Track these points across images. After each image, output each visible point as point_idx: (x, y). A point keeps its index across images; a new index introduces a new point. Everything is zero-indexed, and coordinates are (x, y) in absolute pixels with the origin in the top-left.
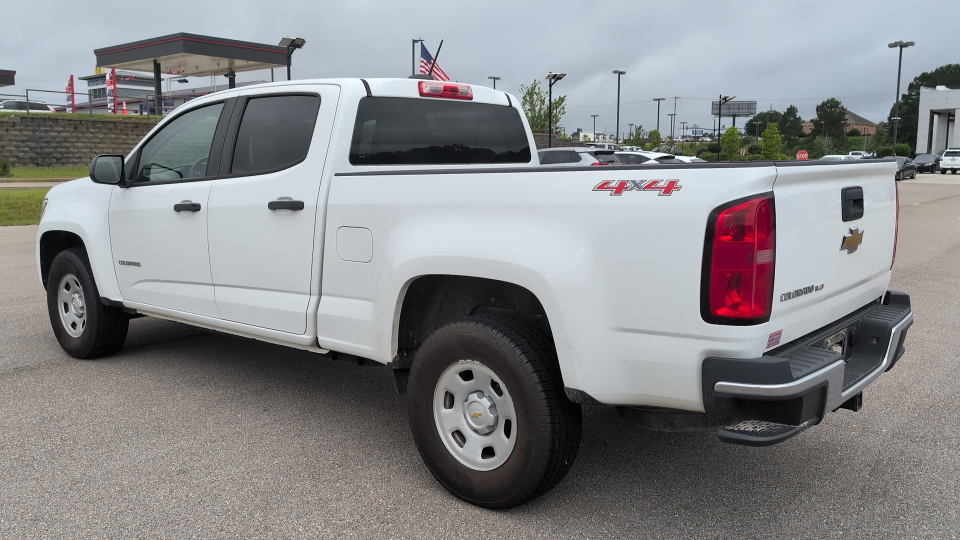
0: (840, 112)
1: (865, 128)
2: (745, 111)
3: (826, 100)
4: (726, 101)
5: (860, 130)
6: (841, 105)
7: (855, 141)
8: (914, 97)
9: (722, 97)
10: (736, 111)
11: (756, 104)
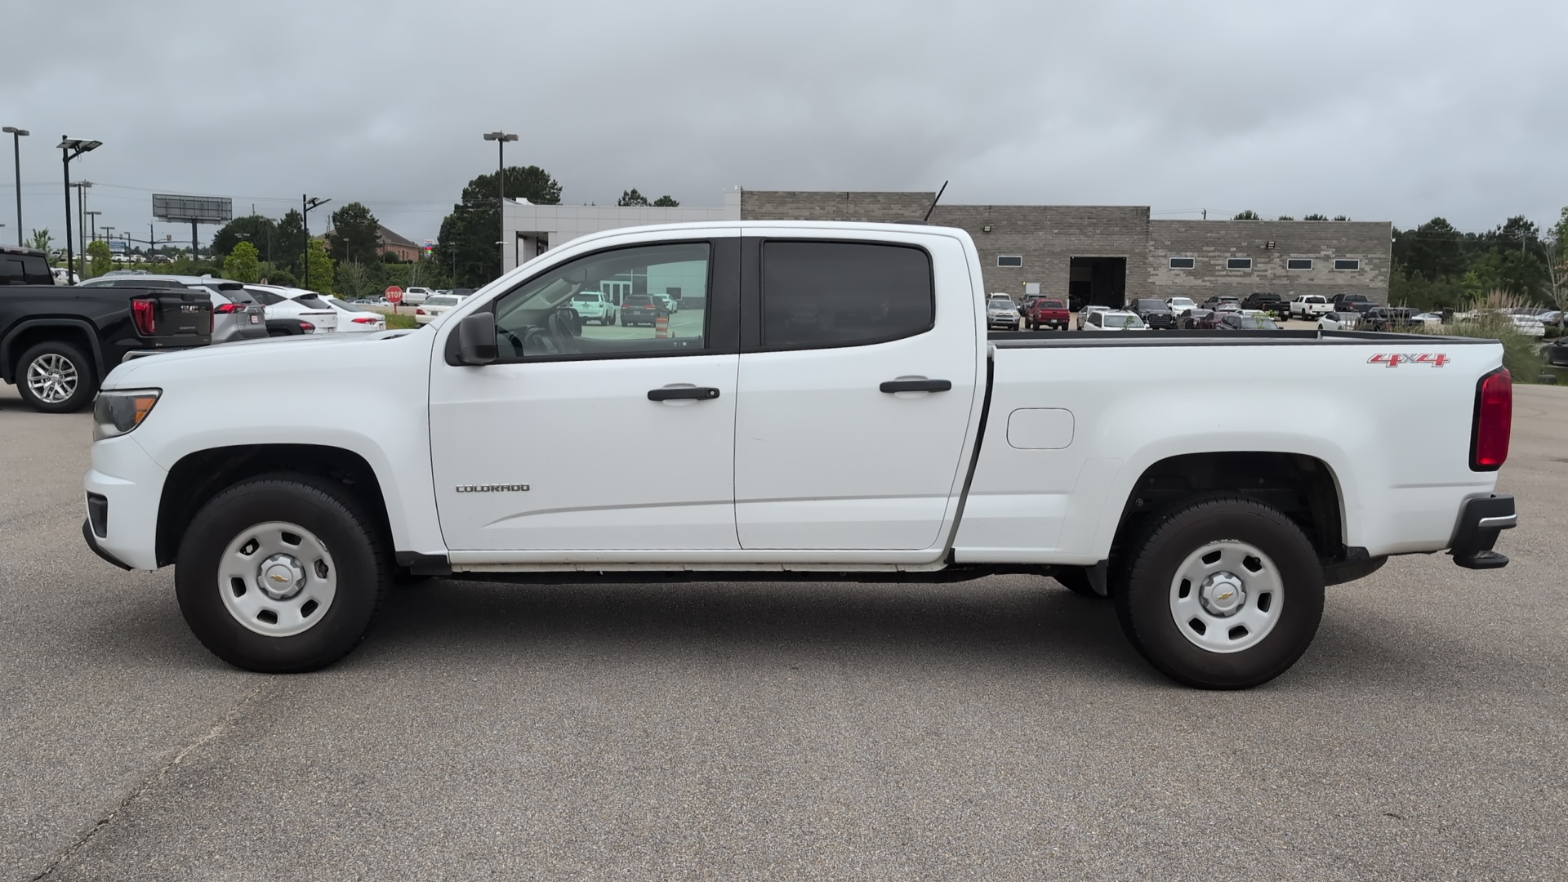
0: (370, 224)
1: (403, 251)
2: (213, 214)
3: (347, 205)
4: (315, 205)
5: (397, 253)
6: (370, 214)
7: (394, 271)
8: (470, 210)
9: (307, 200)
10: (198, 213)
11: (231, 203)
